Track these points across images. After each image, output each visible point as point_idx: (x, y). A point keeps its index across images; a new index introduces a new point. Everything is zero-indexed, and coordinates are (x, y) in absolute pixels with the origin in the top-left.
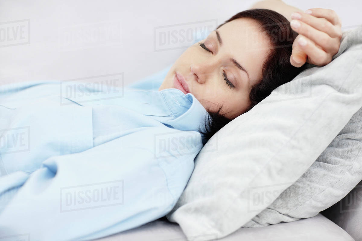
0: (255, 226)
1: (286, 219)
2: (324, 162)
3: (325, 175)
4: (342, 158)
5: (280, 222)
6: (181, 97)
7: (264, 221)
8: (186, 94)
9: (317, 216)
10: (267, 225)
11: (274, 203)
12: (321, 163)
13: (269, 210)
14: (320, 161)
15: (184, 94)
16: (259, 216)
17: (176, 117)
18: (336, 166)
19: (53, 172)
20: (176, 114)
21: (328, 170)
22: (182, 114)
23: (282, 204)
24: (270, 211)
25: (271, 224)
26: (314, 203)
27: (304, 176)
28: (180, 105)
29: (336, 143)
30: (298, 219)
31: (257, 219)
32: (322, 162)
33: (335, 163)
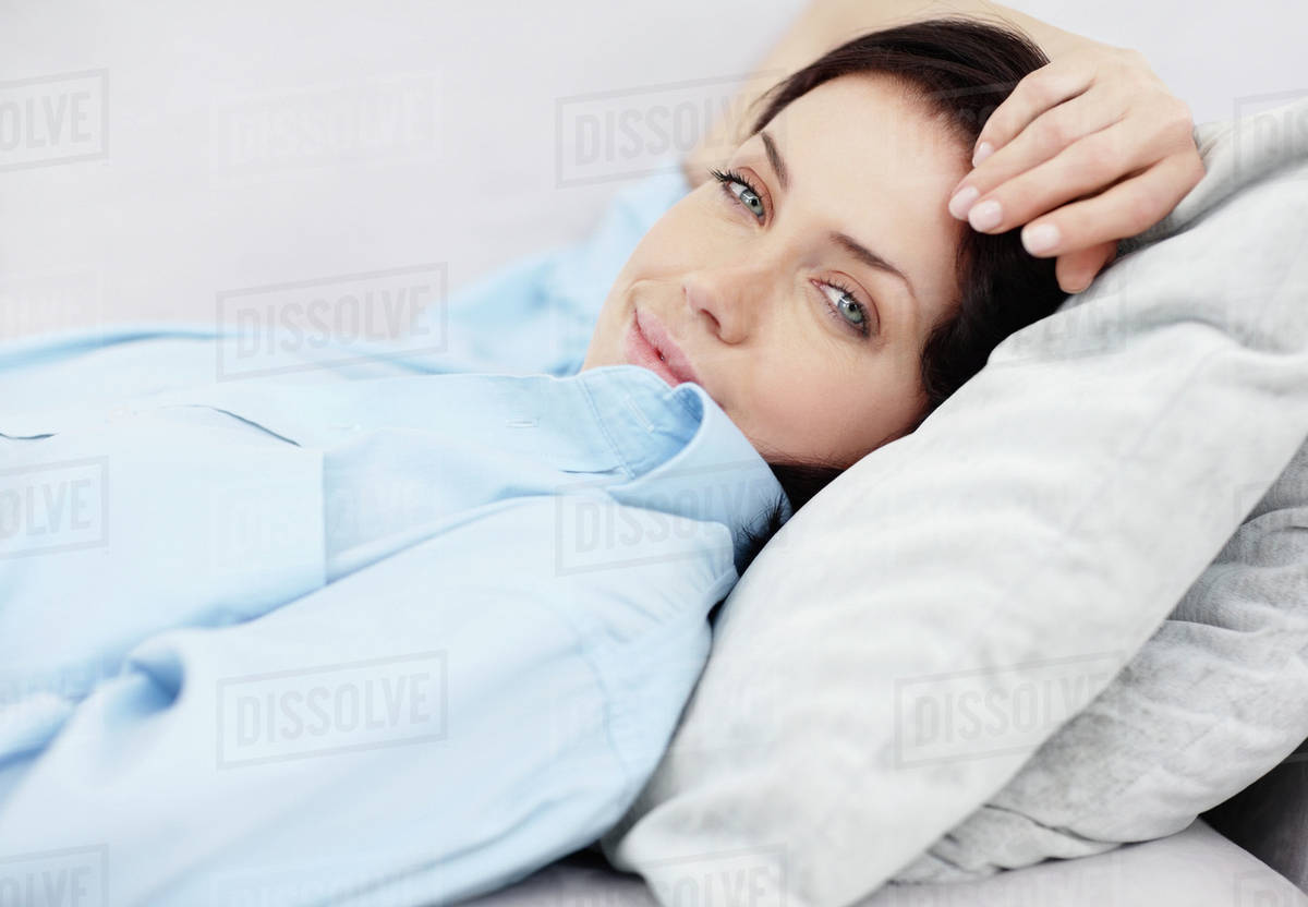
0: (943, 878)
1: (1064, 846)
2: (1205, 623)
3: (1208, 672)
4: (1274, 604)
5: (1040, 858)
6: (658, 396)
7: (978, 860)
8: (674, 386)
9: (1189, 831)
10: (989, 872)
11: (1014, 787)
12: (1195, 626)
13: (997, 814)
14: (1192, 620)
15: (669, 387)
16: (958, 836)
17: (638, 474)
18: (1250, 635)
19: (165, 688)
20: (640, 461)
21: (1223, 652)
22: (661, 462)
23: (1045, 790)
24: (998, 820)
25: (1004, 870)
26: (1173, 782)
27: (1127, 677)
28: (651, 428)
29: (1247, 547)
30: (1110, 847)
31: (948, 848)
32: (1198, 622)
33: (1248, 625)
